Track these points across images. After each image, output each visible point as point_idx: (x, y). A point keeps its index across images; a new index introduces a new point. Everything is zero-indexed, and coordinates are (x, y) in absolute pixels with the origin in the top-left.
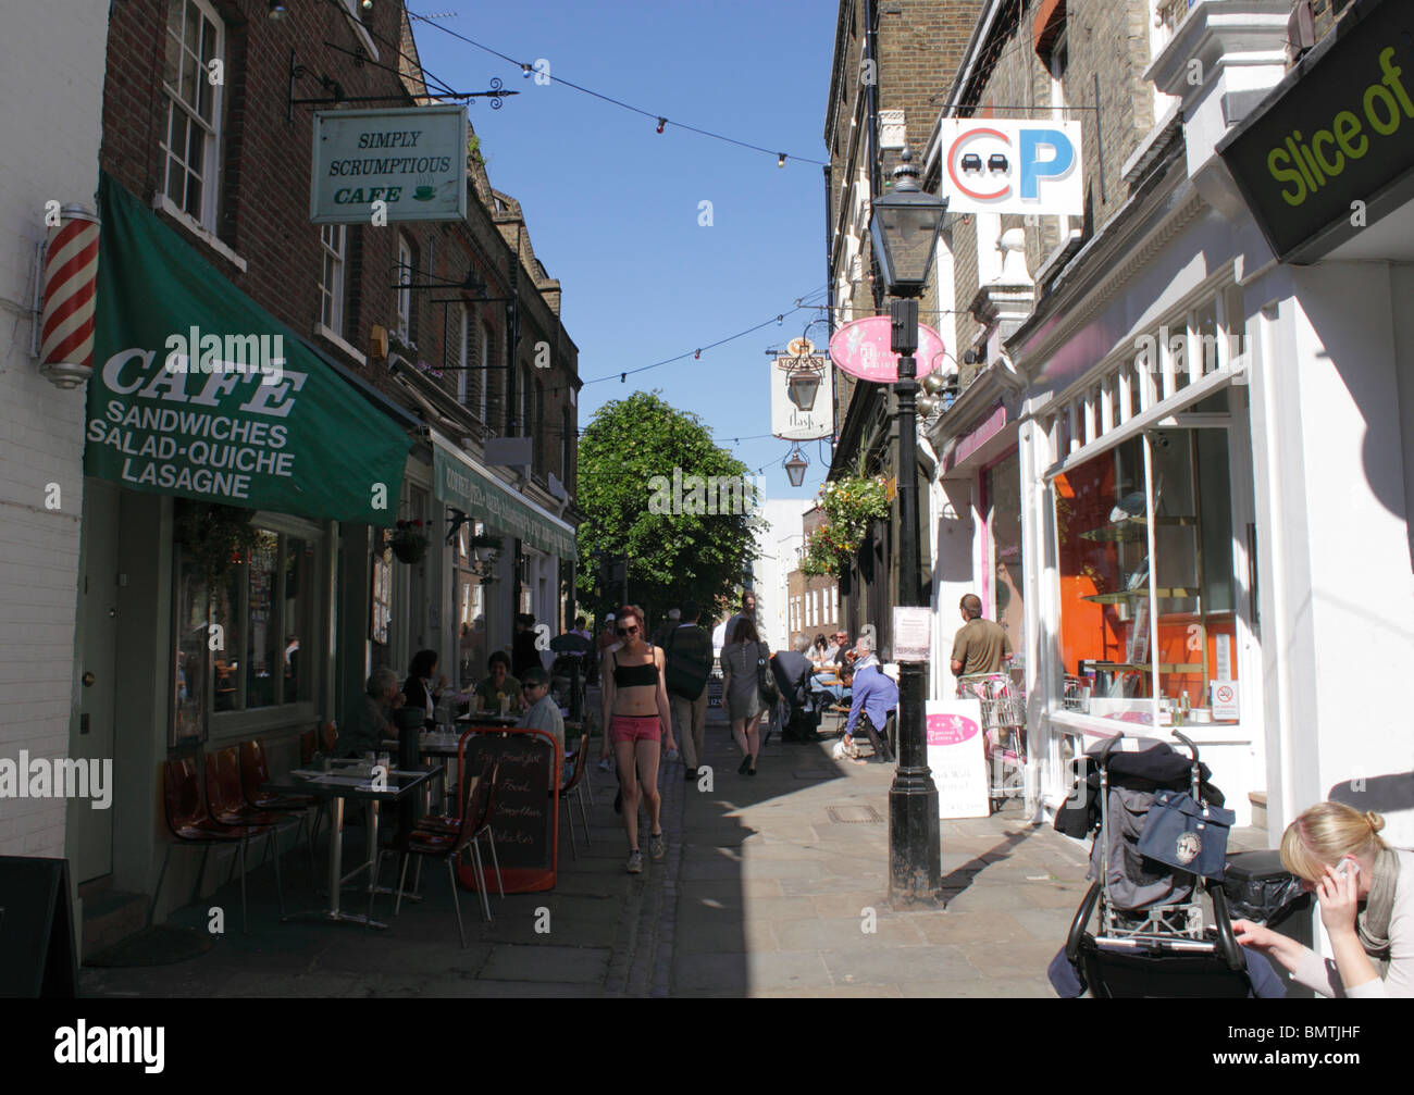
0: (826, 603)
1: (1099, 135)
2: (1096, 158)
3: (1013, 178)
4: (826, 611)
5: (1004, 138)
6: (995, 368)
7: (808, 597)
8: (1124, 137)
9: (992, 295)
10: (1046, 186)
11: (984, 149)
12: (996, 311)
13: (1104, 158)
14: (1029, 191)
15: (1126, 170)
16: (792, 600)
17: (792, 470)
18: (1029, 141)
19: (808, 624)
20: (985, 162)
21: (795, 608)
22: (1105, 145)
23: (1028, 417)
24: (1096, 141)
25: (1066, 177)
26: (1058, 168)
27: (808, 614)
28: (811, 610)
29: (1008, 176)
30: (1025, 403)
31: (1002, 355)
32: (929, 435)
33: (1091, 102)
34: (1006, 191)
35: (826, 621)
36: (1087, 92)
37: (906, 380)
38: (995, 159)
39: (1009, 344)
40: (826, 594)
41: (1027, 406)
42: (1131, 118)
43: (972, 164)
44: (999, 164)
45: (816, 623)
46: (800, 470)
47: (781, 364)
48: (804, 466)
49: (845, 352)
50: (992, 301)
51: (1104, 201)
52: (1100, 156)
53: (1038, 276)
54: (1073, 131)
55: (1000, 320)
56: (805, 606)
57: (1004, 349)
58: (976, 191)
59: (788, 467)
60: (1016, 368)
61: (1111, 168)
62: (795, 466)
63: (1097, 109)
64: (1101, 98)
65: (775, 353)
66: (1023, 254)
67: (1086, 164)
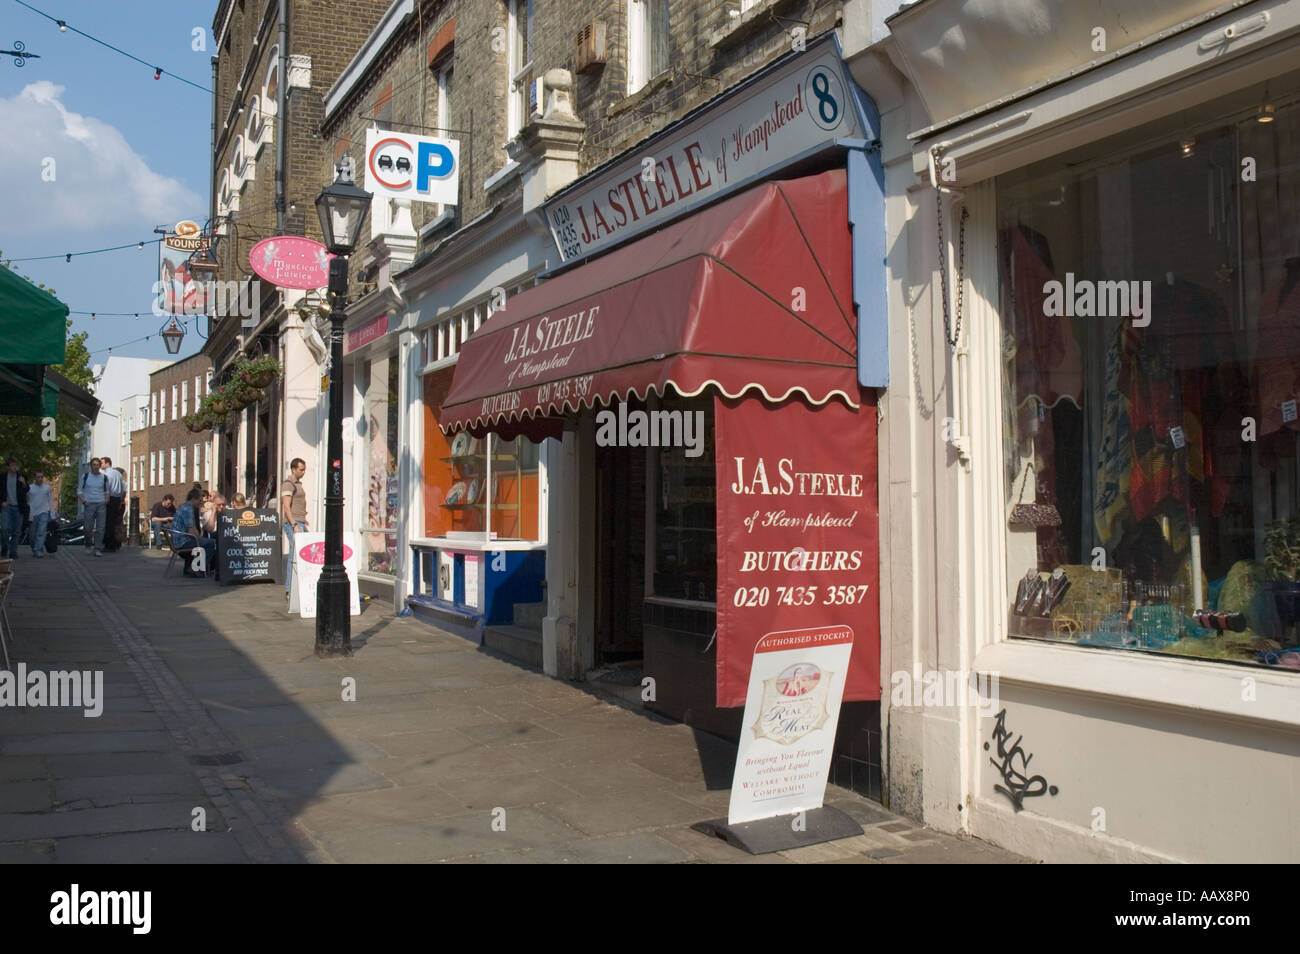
0: (173, 463)
1: (471, 152)
2: (468, 166)
3: (413, 176)
4: (173, 472)
5: (409, 147)
6: (384, 292)
7: (153, 457)
8: (488, 160)
9: (387, 241)
10: (434, 183)
11: (395, 153)
12: (388, 252)
13: (474, 167)
14: (423, 186)
15: (488, 184)
16: (135, 459)
17: (169, 339)
18: (425, 150)
19: (152, 483)
20: (395, 163)
21: (138, 469)
22: (474, 160)
23: (407, 329)
24: (469, 155)
25: (448, 178)
26: (444, 171)
27: (153, 474)
28: (157, 470)
29: (409, 173)
30: (405, 316)
31: (391, 284)
32: (321, 328)
33: (466, 127)
34: (408, 183)
35: (173, 480)
36: (465, 118)
37: (338, 311)
38: (401, 161)
39: (397, 278)
40: (173, 454)
41: (407, 320)
42: (493, 150)
43: (386, 163)
44: (404, 165)
45: (161, 482)
46: (177, 339)
47: (169, 243)
48: (181, 336)
49: (262, 263)
50: (386, 245)
51: (471, 197)
52: (471, 166)
53: (422, 231)
54: (454, 147)
55: (390, 259)
56: (149, 465)
57: (392, 279)
58: (388, 182)
59: (165, 335)
60: (401, 294)
61: (477, 177)
62: (173, 335)
63: (471, 133)
64: (474, 127)
65: (164, 232)
66: (409, 210)
67: (461, 167)
